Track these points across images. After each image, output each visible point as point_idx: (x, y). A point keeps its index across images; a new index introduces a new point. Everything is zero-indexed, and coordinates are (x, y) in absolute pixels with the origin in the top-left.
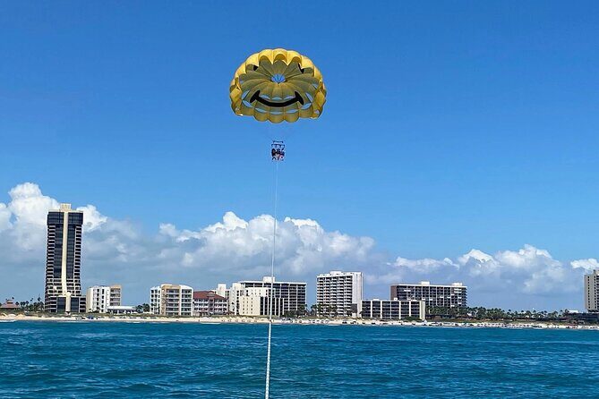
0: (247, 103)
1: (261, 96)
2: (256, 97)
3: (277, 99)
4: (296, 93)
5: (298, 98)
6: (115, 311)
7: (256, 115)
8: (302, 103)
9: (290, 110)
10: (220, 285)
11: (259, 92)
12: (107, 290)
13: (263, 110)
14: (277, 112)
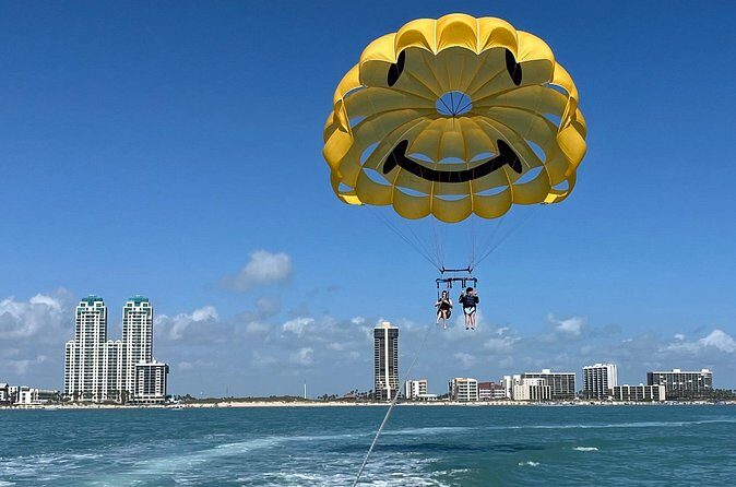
0: (376, 175)
1: (410, 155)
2: (398, 158)
3: (452, 163)
4: (502, 145)
5: (507, 156)
6: (422, 398)
7: (398, 203)
8: (518, 168)
9: (487, 189)
10: (505, 377)
11: (404, 145)
12: (417, 383)
13: (416, 188)
14: (452, 194)
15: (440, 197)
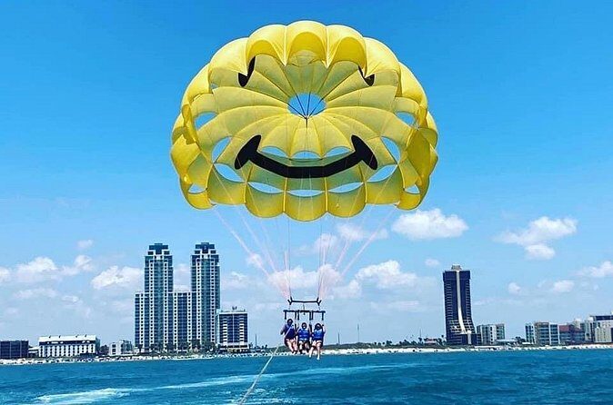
1: (264, 149)
2: (250, 153)
4: (356, 140)
7: (251, 200)
8: (373, 164)
9: (342, 185)
11: (257, 140)
12: (494, 327)
13: (271, 185)
14: (306, 189)
15: (292, 192)
